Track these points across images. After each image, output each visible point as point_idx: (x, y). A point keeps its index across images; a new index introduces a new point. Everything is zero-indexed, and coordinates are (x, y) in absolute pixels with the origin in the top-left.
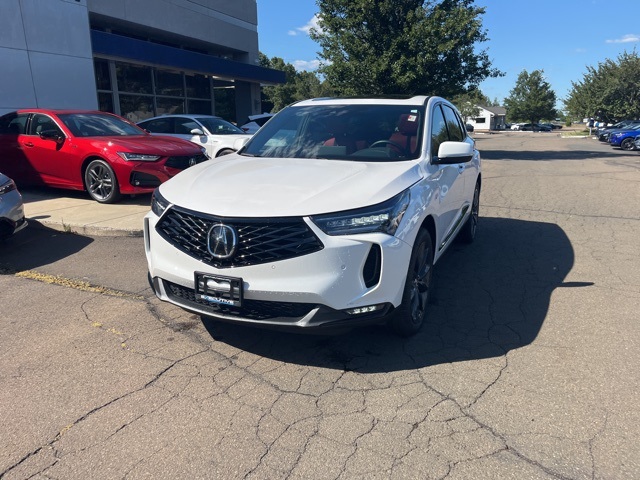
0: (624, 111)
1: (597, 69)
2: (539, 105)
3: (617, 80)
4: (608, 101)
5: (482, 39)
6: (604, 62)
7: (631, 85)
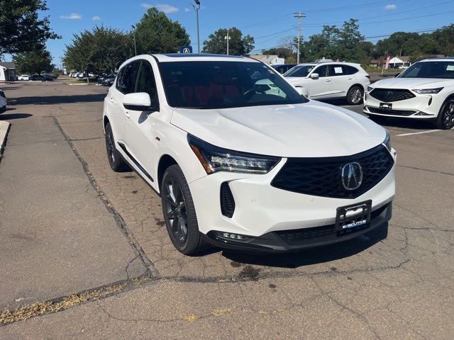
0: (105, 67)
1: (81, 37)
2: (41, 61)
3: (95, 45)
4: (93, 59)
5: (44, 8)
6: (84, 32)
7: (105, 49)
